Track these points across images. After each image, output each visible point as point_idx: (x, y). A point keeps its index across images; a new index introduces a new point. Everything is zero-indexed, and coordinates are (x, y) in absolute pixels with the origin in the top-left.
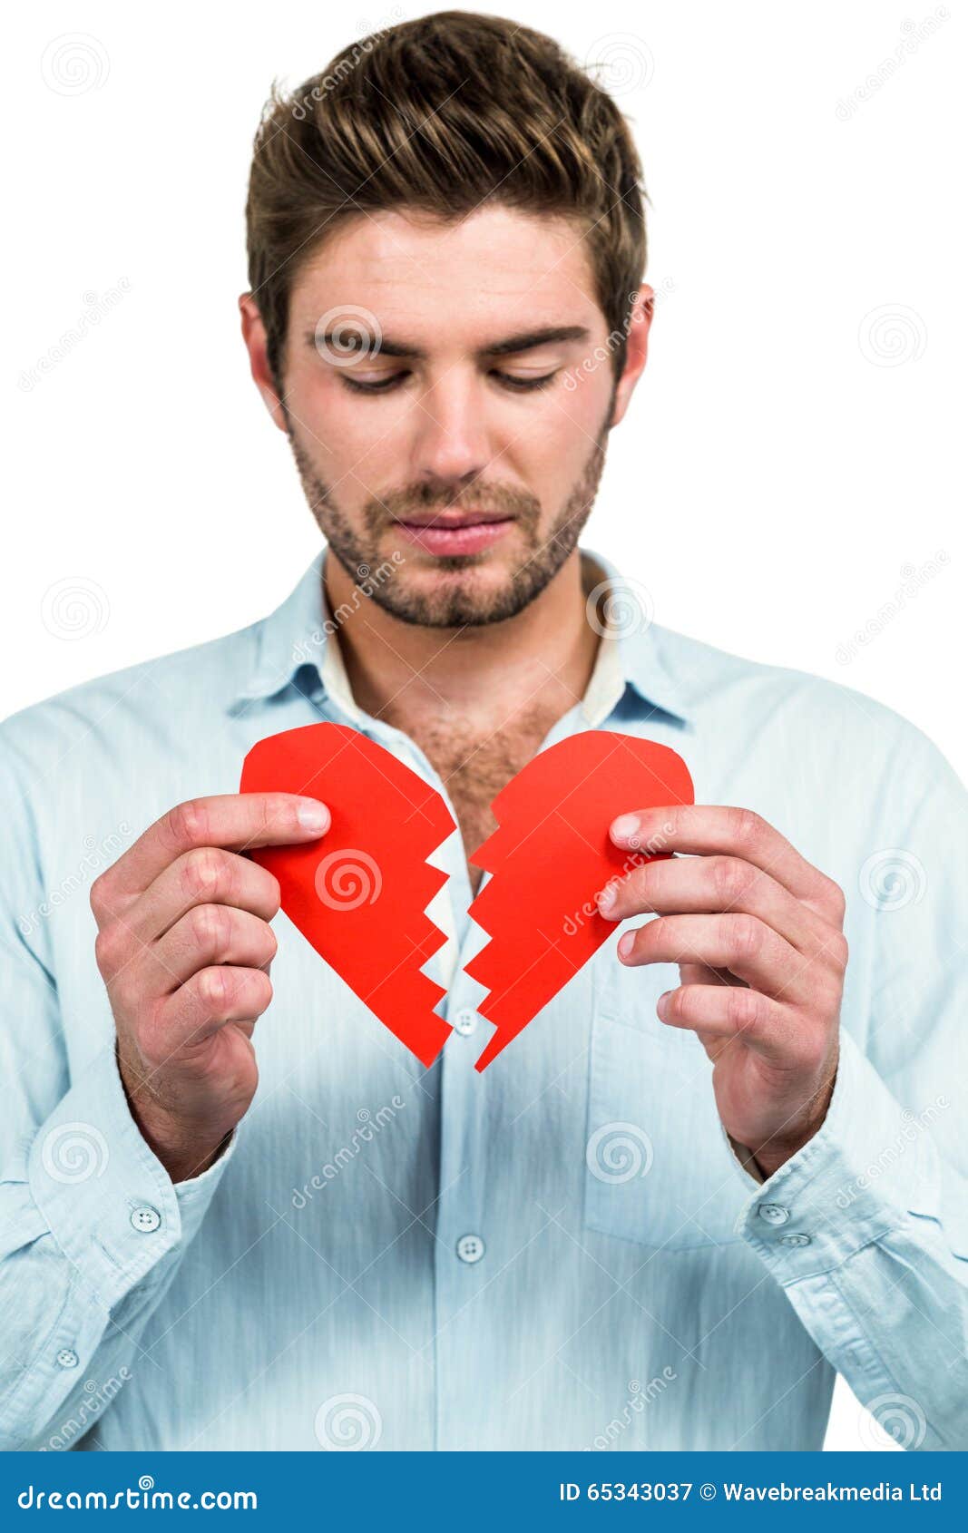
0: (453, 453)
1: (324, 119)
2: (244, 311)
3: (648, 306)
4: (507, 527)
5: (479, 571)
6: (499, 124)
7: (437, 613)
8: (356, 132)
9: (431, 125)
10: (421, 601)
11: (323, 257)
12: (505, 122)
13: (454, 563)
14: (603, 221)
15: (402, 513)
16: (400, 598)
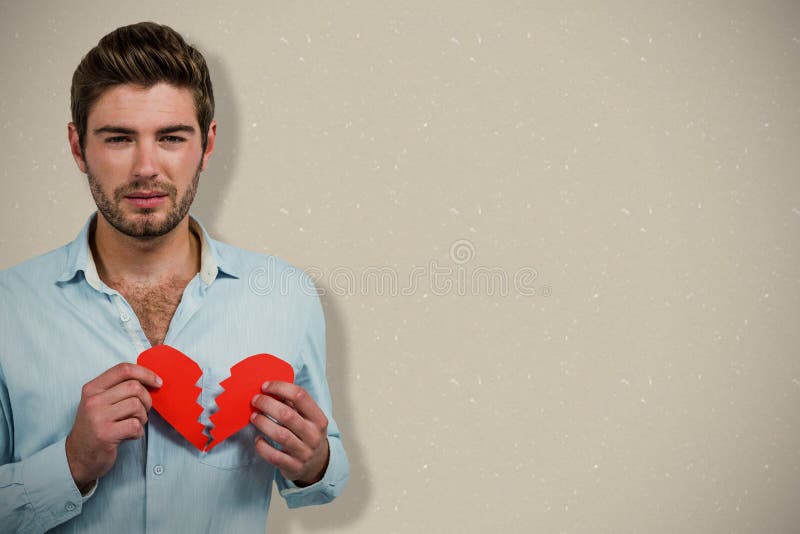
0: (147, 169)
1: (103, 53)
2: (70, 128)
3: (214, 128)
4: (166, 198)
5: (155, 214)
6: (165, 54)
7: (140, 230)
8: (114, 57)
9: (141, 55)
10: (134, 226)
11: (100, 101)
12: (168, 54)
13: (146, 211)
14: (201, 92)
15: (129, 192)
16: (126, 224)
